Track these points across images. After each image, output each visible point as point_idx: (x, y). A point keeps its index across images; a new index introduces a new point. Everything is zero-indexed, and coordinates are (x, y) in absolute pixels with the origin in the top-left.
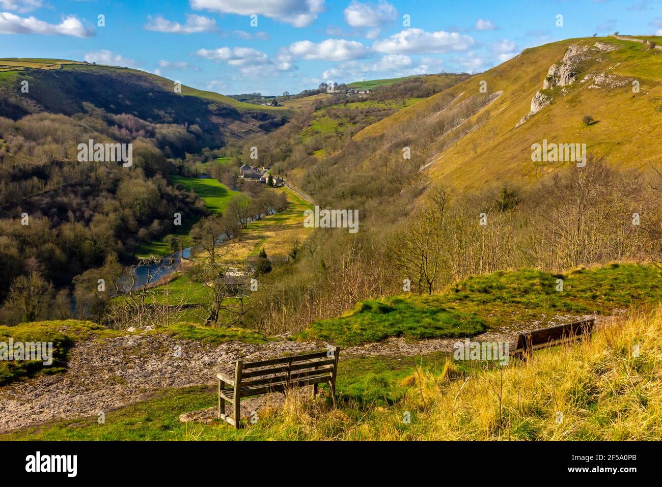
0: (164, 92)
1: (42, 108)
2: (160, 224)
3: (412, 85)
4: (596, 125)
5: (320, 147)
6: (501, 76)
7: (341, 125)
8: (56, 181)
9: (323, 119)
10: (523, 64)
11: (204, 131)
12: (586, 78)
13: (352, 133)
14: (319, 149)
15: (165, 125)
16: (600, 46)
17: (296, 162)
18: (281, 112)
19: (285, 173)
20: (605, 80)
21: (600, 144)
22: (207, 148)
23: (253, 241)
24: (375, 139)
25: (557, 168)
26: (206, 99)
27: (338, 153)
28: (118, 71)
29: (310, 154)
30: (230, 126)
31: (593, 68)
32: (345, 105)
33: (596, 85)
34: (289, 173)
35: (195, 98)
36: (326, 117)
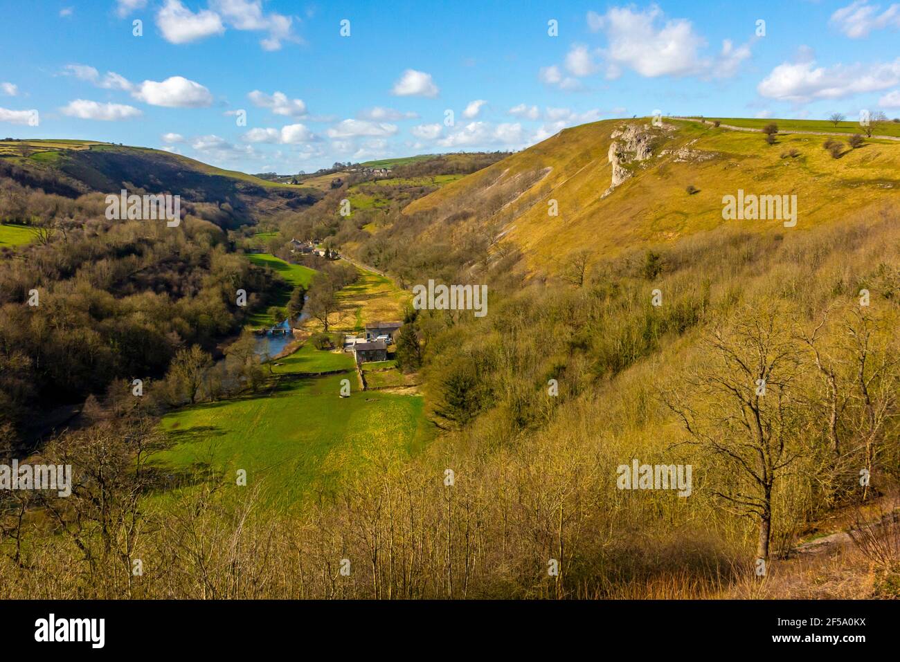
0: (192, 173)
1: (90, 188)
2: (257, 298)
3: (437, 163)
4: (700, 194)
5: (368, 221)
6: (545, 154)
7: (377, 200)
8: (149, 259)
9: (358, 196)
10: (564, 142)
11: (235, 209)
12: (663, 153)
13: (400, 208)
14: (367, 224)
15: (199, 204)
16: (659, 125)
17: (347, 236)
18: (305, 190)
19: (338, 246)
20: (690, 155)
21: (711, 210)
22: (245, 225)
23: (351, 310)
24: (427, 213)
25: (677, 232)
26: (233, 178)
27: (390, 226)
28: (145, 151)
29: (361, 228)
30: (258, 204)
31: (667, 144)
32: (375, 182)
33: (682, 159)
34: (342, 246)
35: (223, 178)
36: (360, 194)
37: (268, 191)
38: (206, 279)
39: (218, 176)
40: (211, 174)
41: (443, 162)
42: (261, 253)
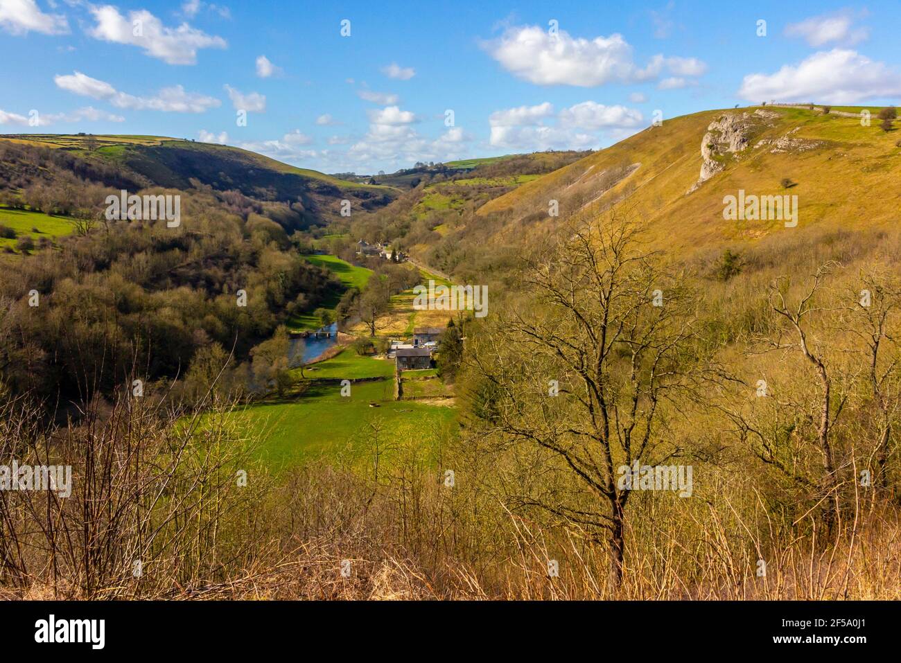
0: (264, 170)
1: (153, 183)
2: (305, 299)
3: (521, 162)
4: (797, 187)
5: (440, 222)
6: (634, 149)
7: (454, 201)
8: (195, 253)
9: (433, 196)
10: (656, 136)
11: (307, 209)
12: (761, 143)
13: (474, 208)
14: (439, 225)
15: (269, 203)
16: (762, 113)
17: (417, 238)
18: (382, 190)
19: (406, 248)
20: (790, 144)
22: (315, 226)
23: (404, 314)
24: (502, 213)
26: (307, 177)
27: (462, 227)
28: (218, 148)
29: (432, 230)
30: (332, 204)
31: (766, 133)
32: (453, 182)
33: (780, 149)
34: (411, 249)
35: (296, 176)
36: (436, 194)
37: (342, 191)
38: (252, 276)
39: (290, 174)
40: (283, 172)
41: (528, 160)
42: (326, 254)
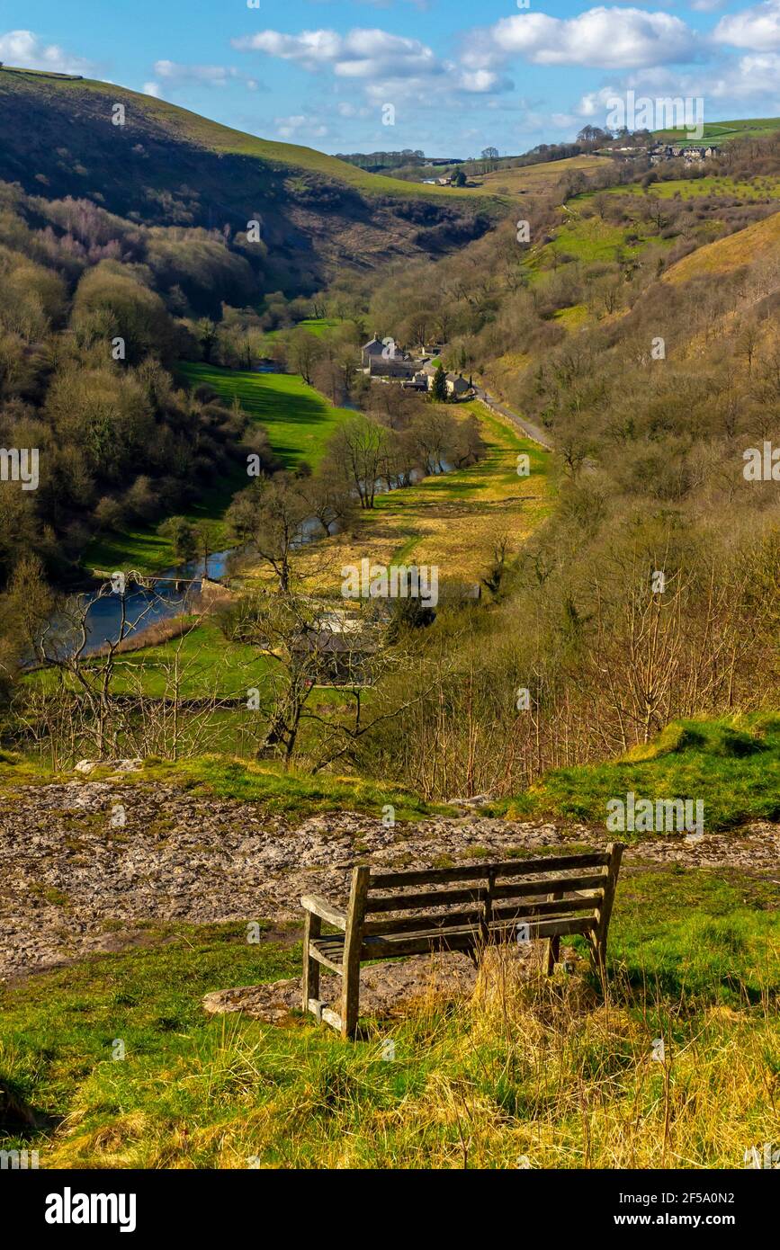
0: (171, 145)
2: (152, 488)
5: (574, 297)
7: (633, 239)
9: (585, 224)
11: (273, 248)
13: (662, 264)
15: (174, 231)
17: (507, 336)
18: (475, 202)
19: (478, 365)
22: (279, 294)
23: (387, 542)
24: (722, 280)
26: (280, 164)
27: (621, 315)
29: (548, 316)
30: (339, 238)
32: (646, 187)
34: (488, 366)
35: (254, 161)
37: (369, 202)
39: (239, 158)
40: (221, 149)
42: (282, 371)
